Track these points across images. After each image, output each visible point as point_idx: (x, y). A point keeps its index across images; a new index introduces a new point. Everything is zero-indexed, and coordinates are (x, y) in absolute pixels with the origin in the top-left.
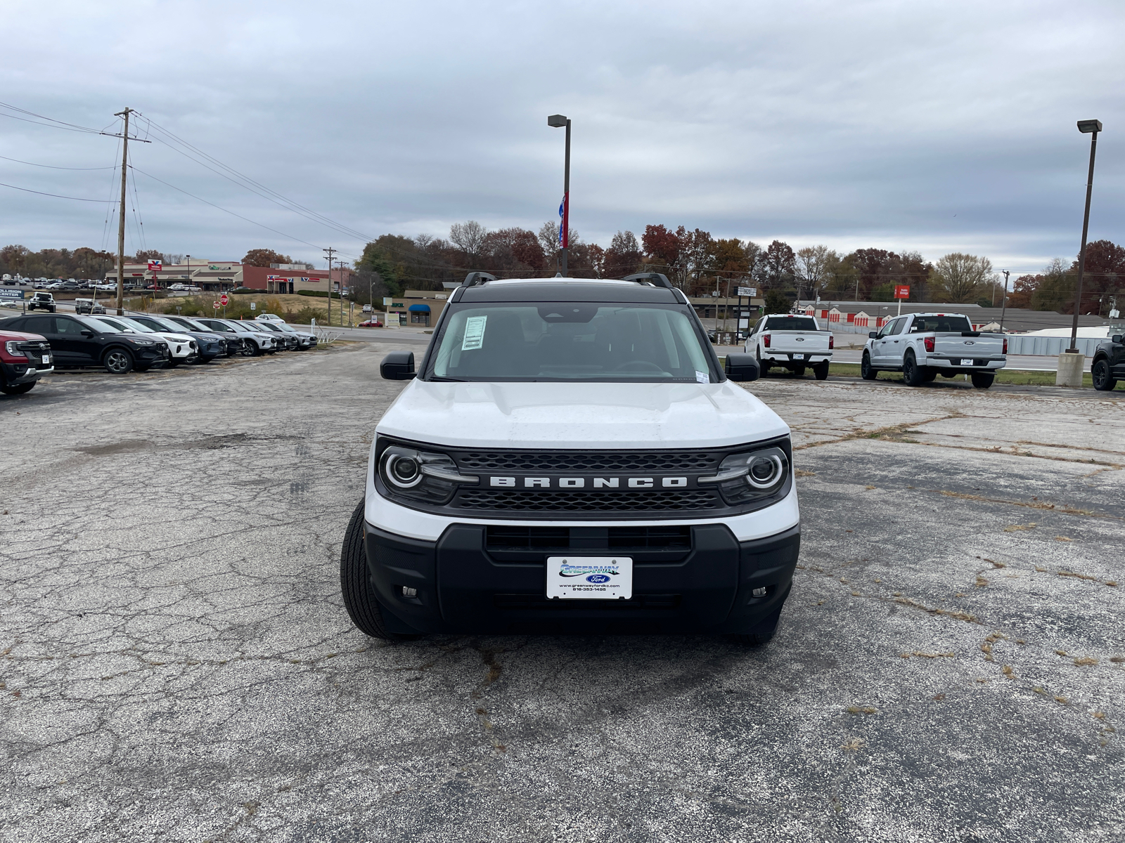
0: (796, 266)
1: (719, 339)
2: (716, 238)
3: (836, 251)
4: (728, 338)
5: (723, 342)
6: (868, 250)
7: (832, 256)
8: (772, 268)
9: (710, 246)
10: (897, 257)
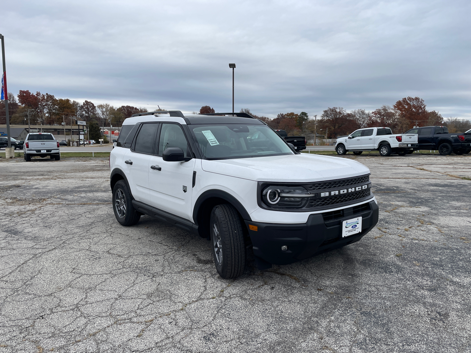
0: (97, 112)
1: (71, 144)
2: (57, 98)
3: (113, 106)
4: (75, 144)
5: (73, 145)
6: (127, 106)
7: (112, 108)
8: (86, 113)
9: (55, 102)
10: (138, 109)
